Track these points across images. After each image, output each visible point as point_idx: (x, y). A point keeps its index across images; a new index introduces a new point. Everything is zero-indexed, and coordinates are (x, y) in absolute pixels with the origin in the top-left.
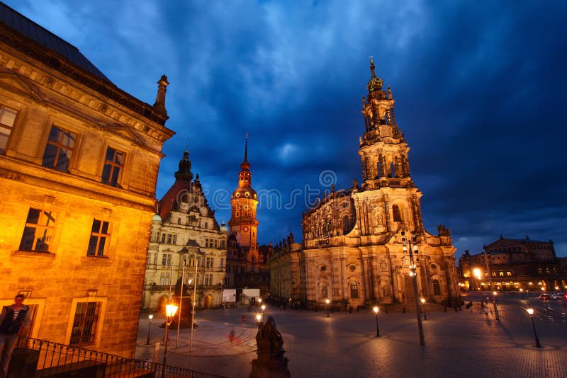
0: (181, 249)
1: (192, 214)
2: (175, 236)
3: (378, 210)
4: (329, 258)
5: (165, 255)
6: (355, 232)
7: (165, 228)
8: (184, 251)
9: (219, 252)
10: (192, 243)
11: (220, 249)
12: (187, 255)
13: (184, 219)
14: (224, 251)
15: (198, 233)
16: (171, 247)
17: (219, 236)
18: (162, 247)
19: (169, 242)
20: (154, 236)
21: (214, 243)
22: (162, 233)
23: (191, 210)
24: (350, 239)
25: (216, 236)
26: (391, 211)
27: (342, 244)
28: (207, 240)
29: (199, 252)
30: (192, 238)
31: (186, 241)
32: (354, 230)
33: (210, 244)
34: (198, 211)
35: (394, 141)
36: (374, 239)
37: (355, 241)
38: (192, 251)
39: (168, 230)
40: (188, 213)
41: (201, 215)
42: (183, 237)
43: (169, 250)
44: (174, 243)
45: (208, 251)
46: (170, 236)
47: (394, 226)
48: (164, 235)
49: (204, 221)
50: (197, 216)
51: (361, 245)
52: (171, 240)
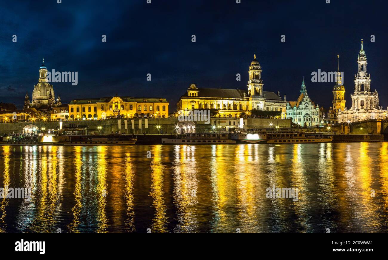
0: (304, 116)
1: (306, 105)
2: (301, 112)
3: (356, 103)
4: (343, 117)
5: (299, 118)
6: (351, 109)
7: (298, 110)
8: (305, 116)
9: (317, 116)
10: (307, 114)
11: (316, 115)
12: (306, 118)
13: (304, 107)
14: (318, 116)
15: (308, 111)
16: (300, 115)
17: (316, 111)
18: (298, 116)
19: (300, 114)
20: (295, 113)
21: (314, 113)
22: (297, 112)
23: (306, 103)
24: (349, 111)
25: (315, 111)
26: (359, 103)
27: (346, 113)
28: (312, 113)
29: (309, 116)
30: (307, 112)
31: (305, 114)
32: (351, 108)
33: (313, 114)
34: (308, 104)
35: (364, 78)
36: (355, 111)
37: (351, 112)
38: (307, 116)
39: (299, 111)
40: (305, 105)
41: (309, 105)
42: (304, 112)
43: (300, 117)
44: (301, 114)
45: (312, 116)
46: (300, 112)
47: (360, 107)
48: (298, 112)
49: (310, 107)
50: (308, 105)
51: (352, 113)
52: (300, 113)
